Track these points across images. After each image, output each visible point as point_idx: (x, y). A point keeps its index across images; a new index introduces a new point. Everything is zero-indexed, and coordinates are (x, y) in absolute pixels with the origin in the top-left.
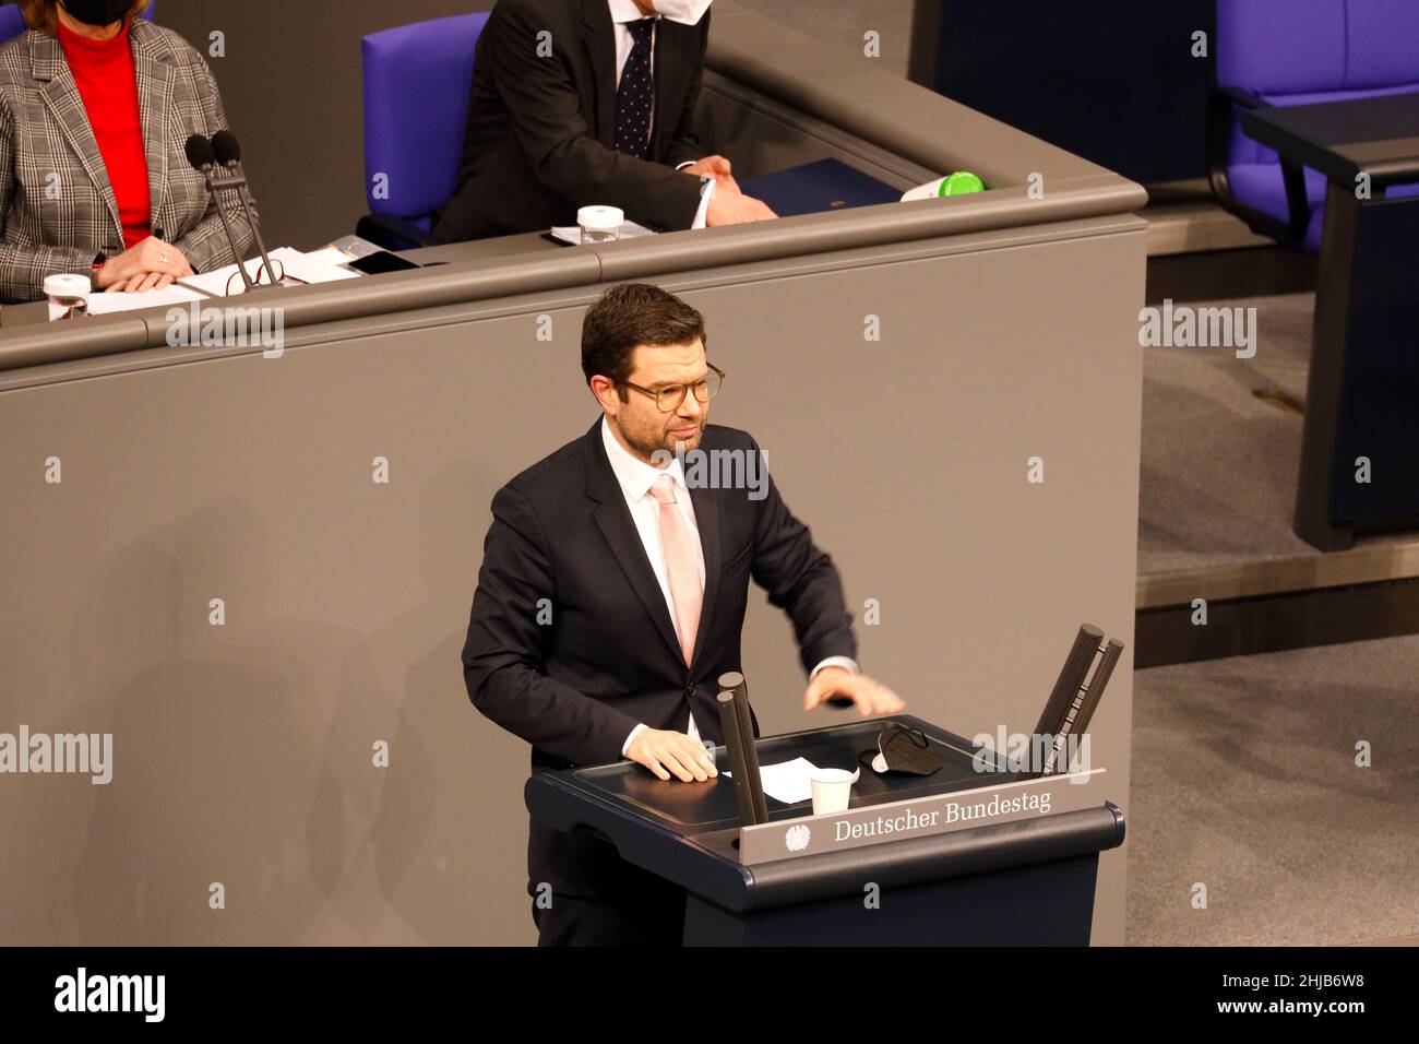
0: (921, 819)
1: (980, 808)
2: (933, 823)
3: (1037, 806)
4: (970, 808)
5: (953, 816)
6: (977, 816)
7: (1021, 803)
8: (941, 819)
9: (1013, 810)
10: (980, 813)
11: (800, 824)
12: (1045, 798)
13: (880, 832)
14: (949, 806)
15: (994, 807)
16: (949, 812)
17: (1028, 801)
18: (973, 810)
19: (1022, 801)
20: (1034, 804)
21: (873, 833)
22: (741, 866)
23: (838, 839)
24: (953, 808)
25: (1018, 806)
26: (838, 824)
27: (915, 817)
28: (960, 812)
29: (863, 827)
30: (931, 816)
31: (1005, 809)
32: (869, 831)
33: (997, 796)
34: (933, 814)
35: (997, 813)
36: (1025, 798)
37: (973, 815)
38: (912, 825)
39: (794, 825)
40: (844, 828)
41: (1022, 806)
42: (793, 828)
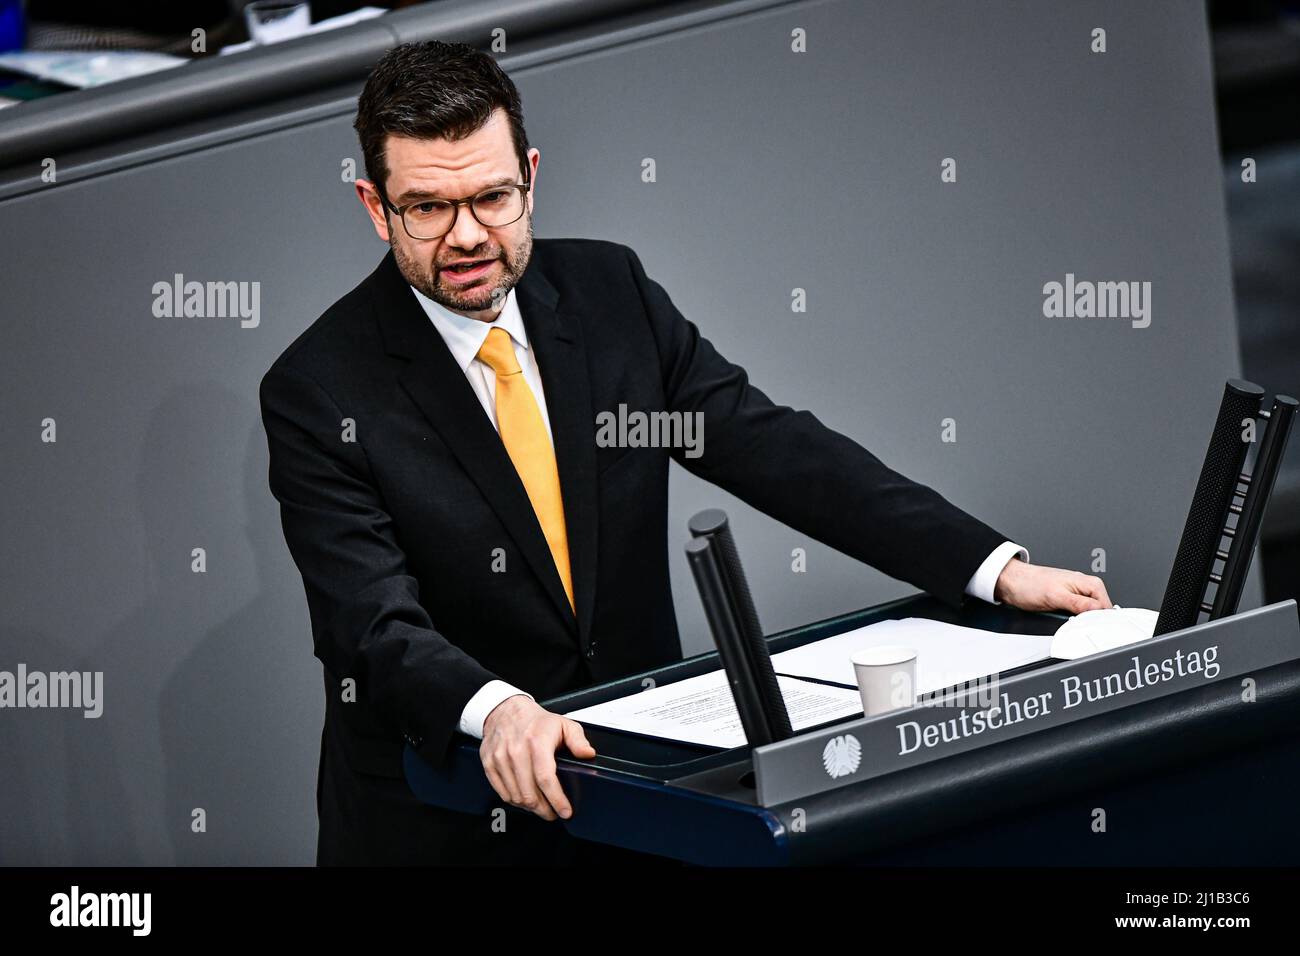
0: (1026, 708)
1: (1114, 681)
2: (1045, 712)
3: (1199, 669)
4: (1097, 681)
5: (1074, 697)
6: (1110, 694)
7: (1175, 666)
8: (1056, 703)
9: (1164, 679)
10: (1114, 689)
11: (843, 734)
12: (1210, 655)
13: (966, 734)
14: (1065, 681)
15: (1133, 677)
16: (1067, 692)
17: (1185, 663)
18: (1103, 684)
19: (1175, 662)
20: (1194, 667)
21: (955, 736)
22: (762, 808)
23: (904, 751)
24: (1072, 685)
25: (1171, 671)
26: (901, 727)
27: (1016, 704)
28: (1083, 689)
29: (940, 729)
30: (1040, 701)
31: (1152, 678)
32: (950, 734)
33: (1136, 659)
34: (1043, 697)
35: (1139, 685)
36: (1179, 657)
37: (1104, 692)
38: (1013, 717)
39: (835, 736)
40: (910, 731)
41: (1176, 672)
42: (833, 742)
